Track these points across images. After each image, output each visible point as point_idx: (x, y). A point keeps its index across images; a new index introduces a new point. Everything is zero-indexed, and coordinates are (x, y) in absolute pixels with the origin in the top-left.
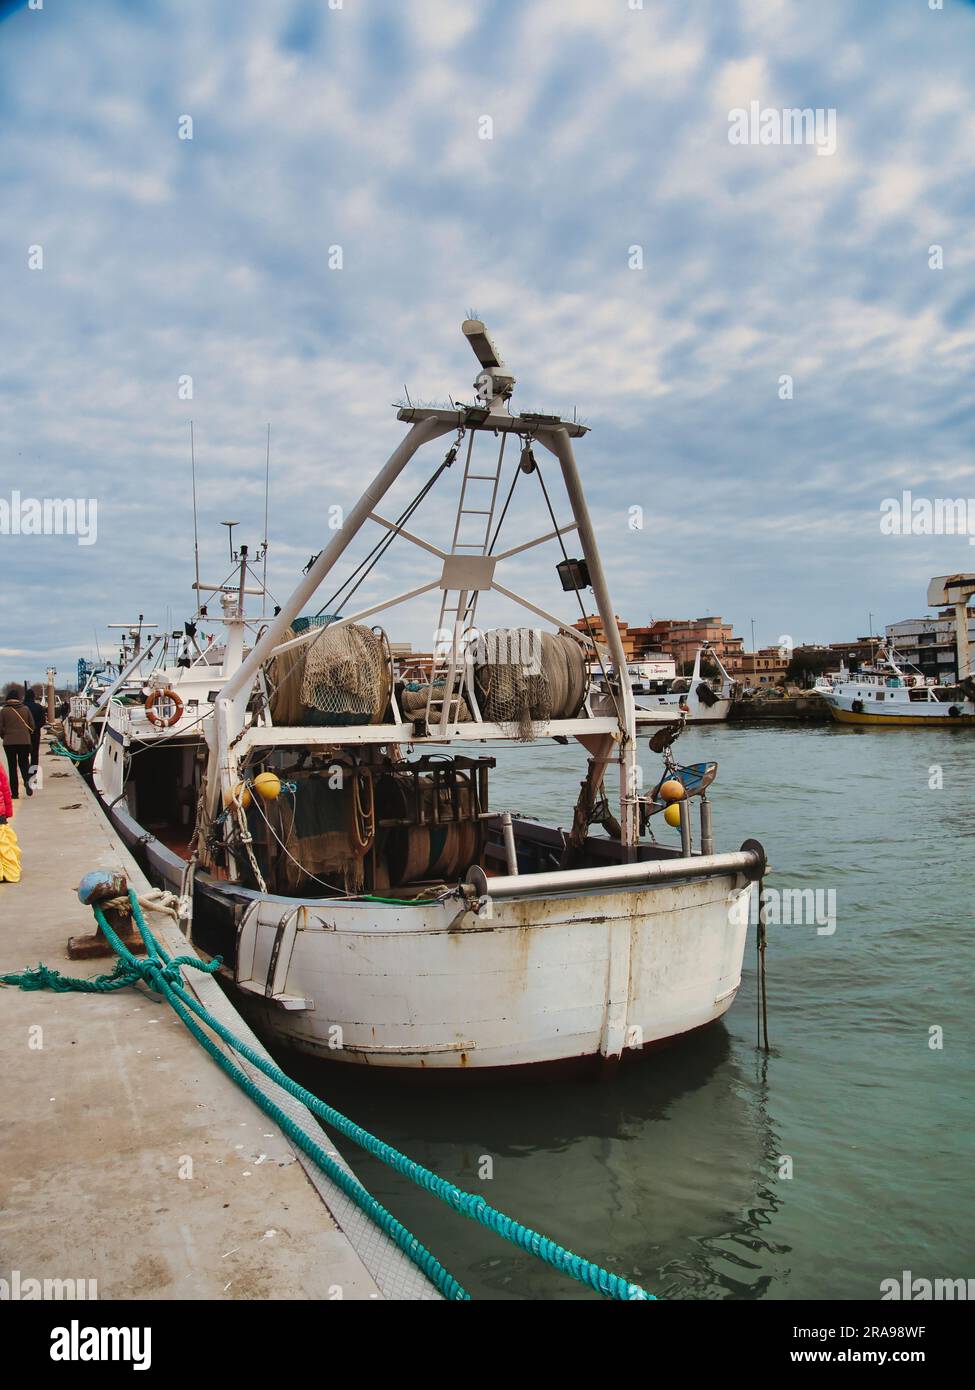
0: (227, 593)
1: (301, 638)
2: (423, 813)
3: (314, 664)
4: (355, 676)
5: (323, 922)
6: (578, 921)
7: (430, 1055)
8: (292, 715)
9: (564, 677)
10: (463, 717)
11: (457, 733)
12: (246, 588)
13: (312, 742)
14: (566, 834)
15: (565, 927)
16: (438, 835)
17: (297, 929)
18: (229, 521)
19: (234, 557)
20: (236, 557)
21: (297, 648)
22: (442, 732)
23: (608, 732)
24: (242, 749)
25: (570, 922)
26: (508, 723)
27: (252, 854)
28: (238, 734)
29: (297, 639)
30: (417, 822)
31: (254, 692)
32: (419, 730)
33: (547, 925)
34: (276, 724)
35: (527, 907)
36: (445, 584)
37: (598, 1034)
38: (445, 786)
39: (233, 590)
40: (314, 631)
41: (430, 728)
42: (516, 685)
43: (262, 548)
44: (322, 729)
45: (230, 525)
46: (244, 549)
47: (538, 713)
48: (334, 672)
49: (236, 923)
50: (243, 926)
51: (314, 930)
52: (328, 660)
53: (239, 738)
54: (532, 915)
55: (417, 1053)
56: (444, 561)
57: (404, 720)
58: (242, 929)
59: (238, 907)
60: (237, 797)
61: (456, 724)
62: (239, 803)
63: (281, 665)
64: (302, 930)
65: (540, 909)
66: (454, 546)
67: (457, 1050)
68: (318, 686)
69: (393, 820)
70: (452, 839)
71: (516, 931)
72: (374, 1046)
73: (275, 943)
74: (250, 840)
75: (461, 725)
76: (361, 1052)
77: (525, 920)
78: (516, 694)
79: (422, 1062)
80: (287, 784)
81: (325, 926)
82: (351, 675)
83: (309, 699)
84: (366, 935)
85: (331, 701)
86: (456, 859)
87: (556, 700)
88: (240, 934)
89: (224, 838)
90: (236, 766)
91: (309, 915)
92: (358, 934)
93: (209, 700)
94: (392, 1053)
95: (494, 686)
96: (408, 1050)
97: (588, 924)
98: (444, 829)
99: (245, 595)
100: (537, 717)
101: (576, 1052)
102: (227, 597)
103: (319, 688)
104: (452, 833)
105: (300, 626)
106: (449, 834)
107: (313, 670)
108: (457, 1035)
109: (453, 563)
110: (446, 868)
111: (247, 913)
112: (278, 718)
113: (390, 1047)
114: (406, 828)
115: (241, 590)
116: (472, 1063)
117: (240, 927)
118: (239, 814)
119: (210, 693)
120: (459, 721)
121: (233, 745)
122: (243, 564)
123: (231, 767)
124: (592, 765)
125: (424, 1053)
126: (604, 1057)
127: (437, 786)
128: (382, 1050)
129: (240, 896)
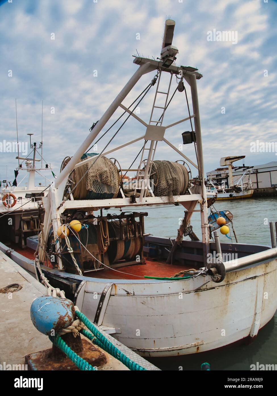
0: (28, 160)
1: (85, 161)
2: (124, 235)
3: (92, 172)
4: (109, 176)
5: (126, 291)
6: (247, 279)
7: (183, 350)
8: (81, 195)
9: (183, 178)
10: (147, 195)
11: (146, 201)
12: (36, 159)
13: (90, 206)
14: (173, 241)
15: (243, 282)
16: (127, 243)
17: (110, 295)
18: (30, 133)
19: (31, 147)
20: (32, 146)
21: (83, 166)
22: (141, 201)
23: (197, 200)
24: (62, 210)
25: (245, 280)
26: (164, 197)
27: (73, 258)
28: (61, 203)
29: (83, 162)
30: (121, 239)
31: (67, 184)
32: (133, 200)
33: (236, 283)
34: (75, 199)
35: (229, 275)
36: (146, 138)
37: (250, 329)
38: (131, 224)
39: (31, 159)
40: (89, 159)
41: (137, 199)
42: (168, 181)
43: (41, 144)
44: (94, 200)
45: (30, 135)
46: (35, 144)
47: (175, 193)
48: (101, 175)
49: (73, 292)
50: (78, 294)
51: (121, 295)
52: (98, 170)
53: (62, 205)
54: (231, 279)
55: (177, 350)
56: (147, 128)
57: (126, 196)
58: (77, 296)
59: (74, 285)
60: (64, 231)
61: (145, 197)
62: (65, 234)
63: (77, 172)
64: (113, 295)
65: (234, 275)
66: (150, 121)
67: (196, 346)
68: (93, 182)
69: (112, 238)
70: (132, 245)
71: (224, 287)
72: (154, 349)
73: (100, 303)
74: (72, 251)
75: (147, 198)
76: (147, 352)
77: (228, 281)
78: (168, 185)
79: (178, 353)
80: (84, 225)
81: (128, 293)
82: (108, 177)
83: (90, 187)
84: (152, 297)
85: (99, 188)
86: (133, 252)
87: (180, 188)
88: (76, 298)
89: (56, 251)
90: (59, 218)
91: (118, 288)
92: (147, 296)
93: (26, 197)
94: (164, 351)
95: (159, 182)
96: (172, 349)
97: (251, 280)
98: (130, 241)
99: (35, 162)
100: (175, 194)
101: (241, 337)
102: (28, 162)
103: (95, 182)
104: (132, 242)
105: (84, 157)
106: (131, 242)
107: (92, 174)
108: (196, 339)
109: (149, 128)
110: (129, 255)
111: (80, 288)
112: (75, 196)
113: (163, 348)
114: (116, 241)
115: (34, 160)
116: (201, 350)
117: (76, 294)
118: (66, 239)
119: (26, 194)
120: (146, 197)
121: (58, 208)
122: (35, 149)
123: (58, 218)
124: (186, 213)
125: (180, 349)
126: (252, 337)
127: (128, 224)
128: (158, 350)
129: (72, 279)
